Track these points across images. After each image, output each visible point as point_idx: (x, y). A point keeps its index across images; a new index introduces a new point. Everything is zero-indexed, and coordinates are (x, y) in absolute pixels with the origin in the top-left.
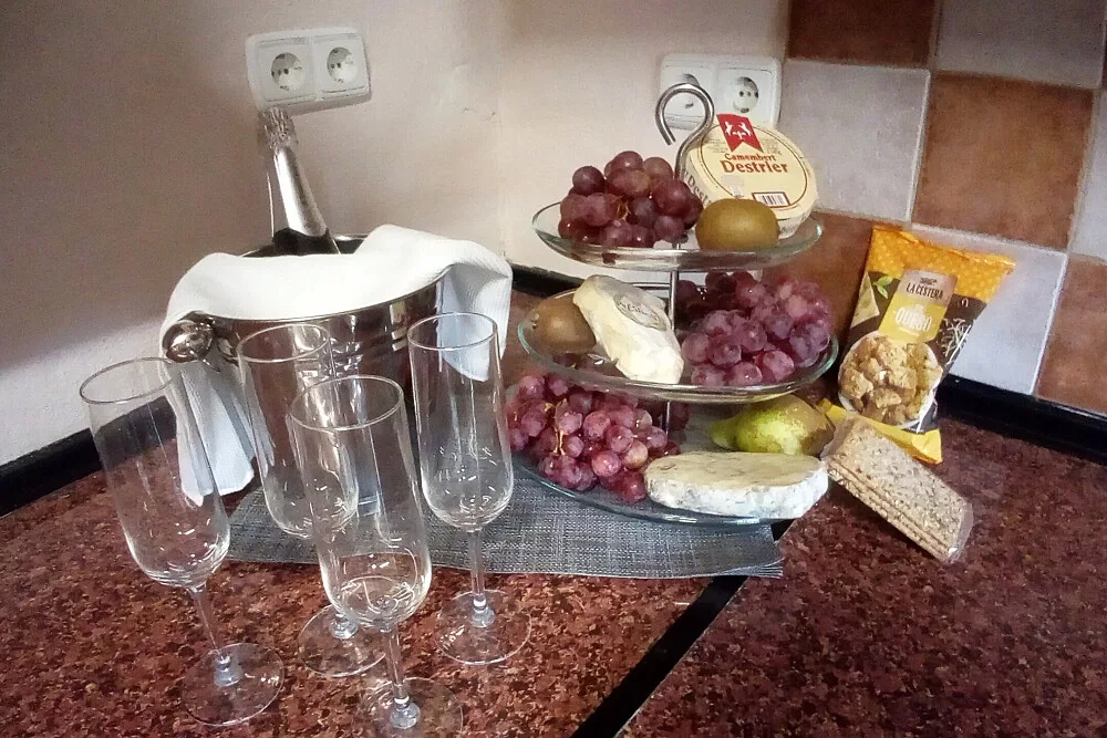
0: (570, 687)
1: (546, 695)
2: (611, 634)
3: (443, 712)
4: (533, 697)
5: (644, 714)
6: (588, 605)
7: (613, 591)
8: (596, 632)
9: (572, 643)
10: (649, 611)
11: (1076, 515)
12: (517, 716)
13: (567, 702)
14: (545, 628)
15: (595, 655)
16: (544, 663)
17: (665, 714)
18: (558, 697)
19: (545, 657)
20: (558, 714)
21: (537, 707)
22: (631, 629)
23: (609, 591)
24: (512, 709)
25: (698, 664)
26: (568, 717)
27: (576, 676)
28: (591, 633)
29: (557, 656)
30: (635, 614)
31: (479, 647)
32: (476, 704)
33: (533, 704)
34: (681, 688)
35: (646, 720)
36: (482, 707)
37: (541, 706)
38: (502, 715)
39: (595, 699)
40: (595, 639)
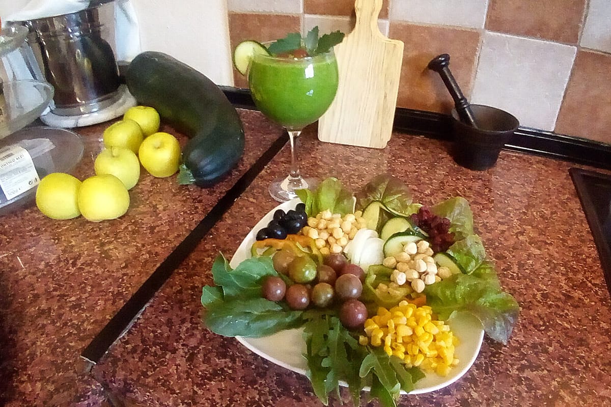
0: (106, 301)
1: (92, 309)
2: (134, 267)
3: (29, 332)
4: (84, 310)
5: (151, 306)
6: (121, 254)
7: (138, 243)
8: (126, 267)
9: (110, 276)
10: (159, 249)
11: (407, 162)
12: (74, 324)
13: (104, 309)
14: (94, 271)
15: (123, 280)
16: (92, 291)
17: (163, 304)
18: (98, 308)
19: (92, 287)
20: (99, 317)
21: (86, 316)
22: (146, 261)
23: (135, 243)
24: (71, 320)
25: (185, 272)
26: (105, 317)
27: (111, 294)
28: (123, 268)
29: (100, 285)
30: (149, 253)
31: (54, 291)
32: (49, 322)
33: (84, 315)
34: (174, 288)
35: (152, 309)
36: (53, 323)
37: (88, 315)
38: (65, 324)
39: (121, 303)
40: (124, 271)
